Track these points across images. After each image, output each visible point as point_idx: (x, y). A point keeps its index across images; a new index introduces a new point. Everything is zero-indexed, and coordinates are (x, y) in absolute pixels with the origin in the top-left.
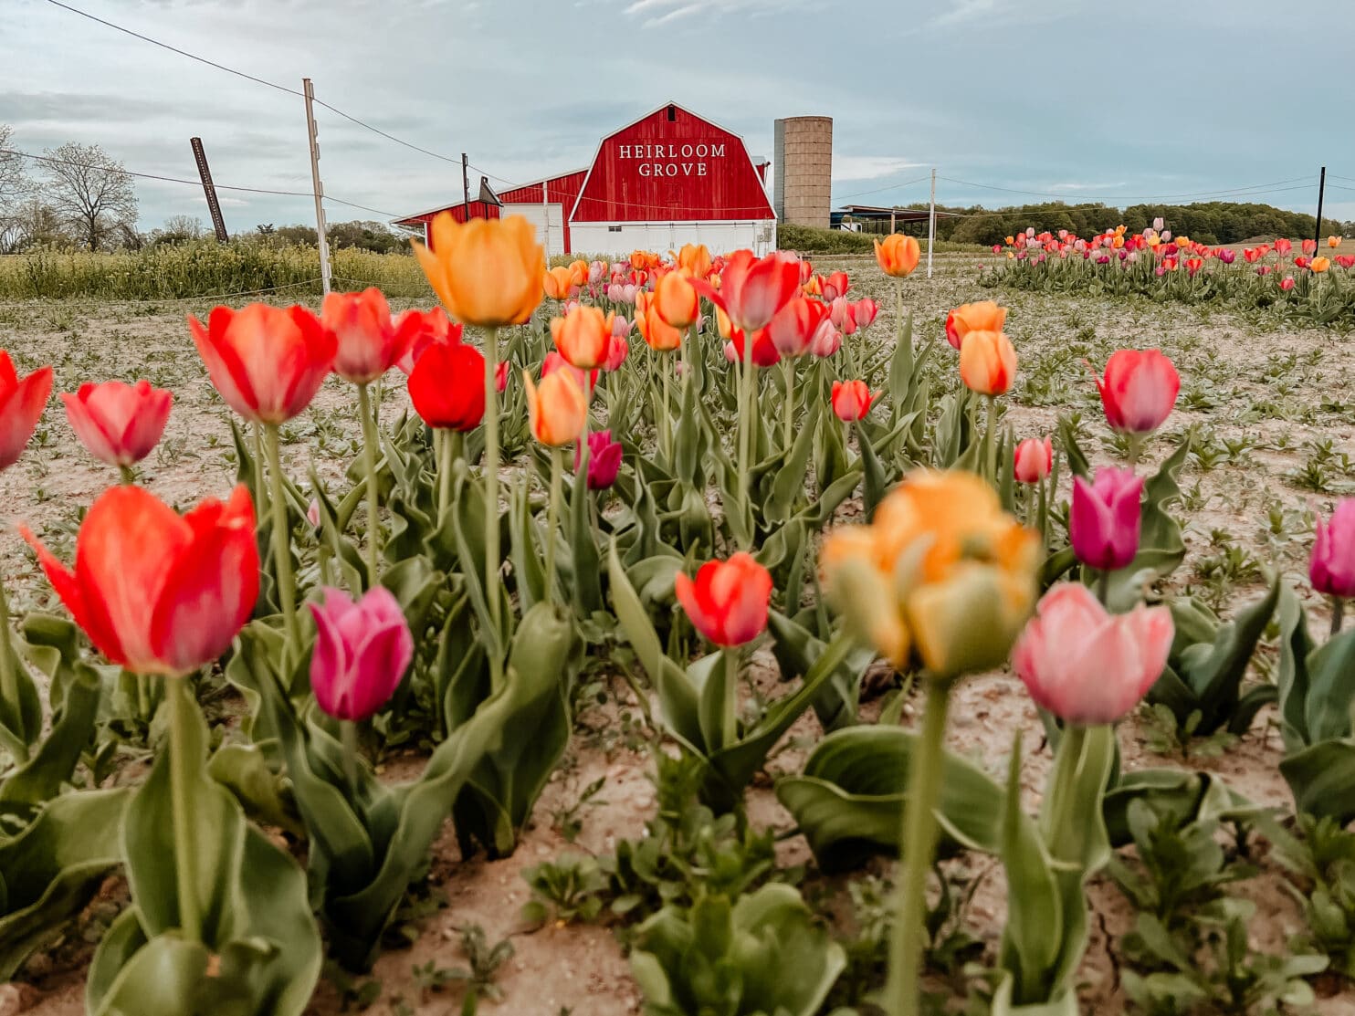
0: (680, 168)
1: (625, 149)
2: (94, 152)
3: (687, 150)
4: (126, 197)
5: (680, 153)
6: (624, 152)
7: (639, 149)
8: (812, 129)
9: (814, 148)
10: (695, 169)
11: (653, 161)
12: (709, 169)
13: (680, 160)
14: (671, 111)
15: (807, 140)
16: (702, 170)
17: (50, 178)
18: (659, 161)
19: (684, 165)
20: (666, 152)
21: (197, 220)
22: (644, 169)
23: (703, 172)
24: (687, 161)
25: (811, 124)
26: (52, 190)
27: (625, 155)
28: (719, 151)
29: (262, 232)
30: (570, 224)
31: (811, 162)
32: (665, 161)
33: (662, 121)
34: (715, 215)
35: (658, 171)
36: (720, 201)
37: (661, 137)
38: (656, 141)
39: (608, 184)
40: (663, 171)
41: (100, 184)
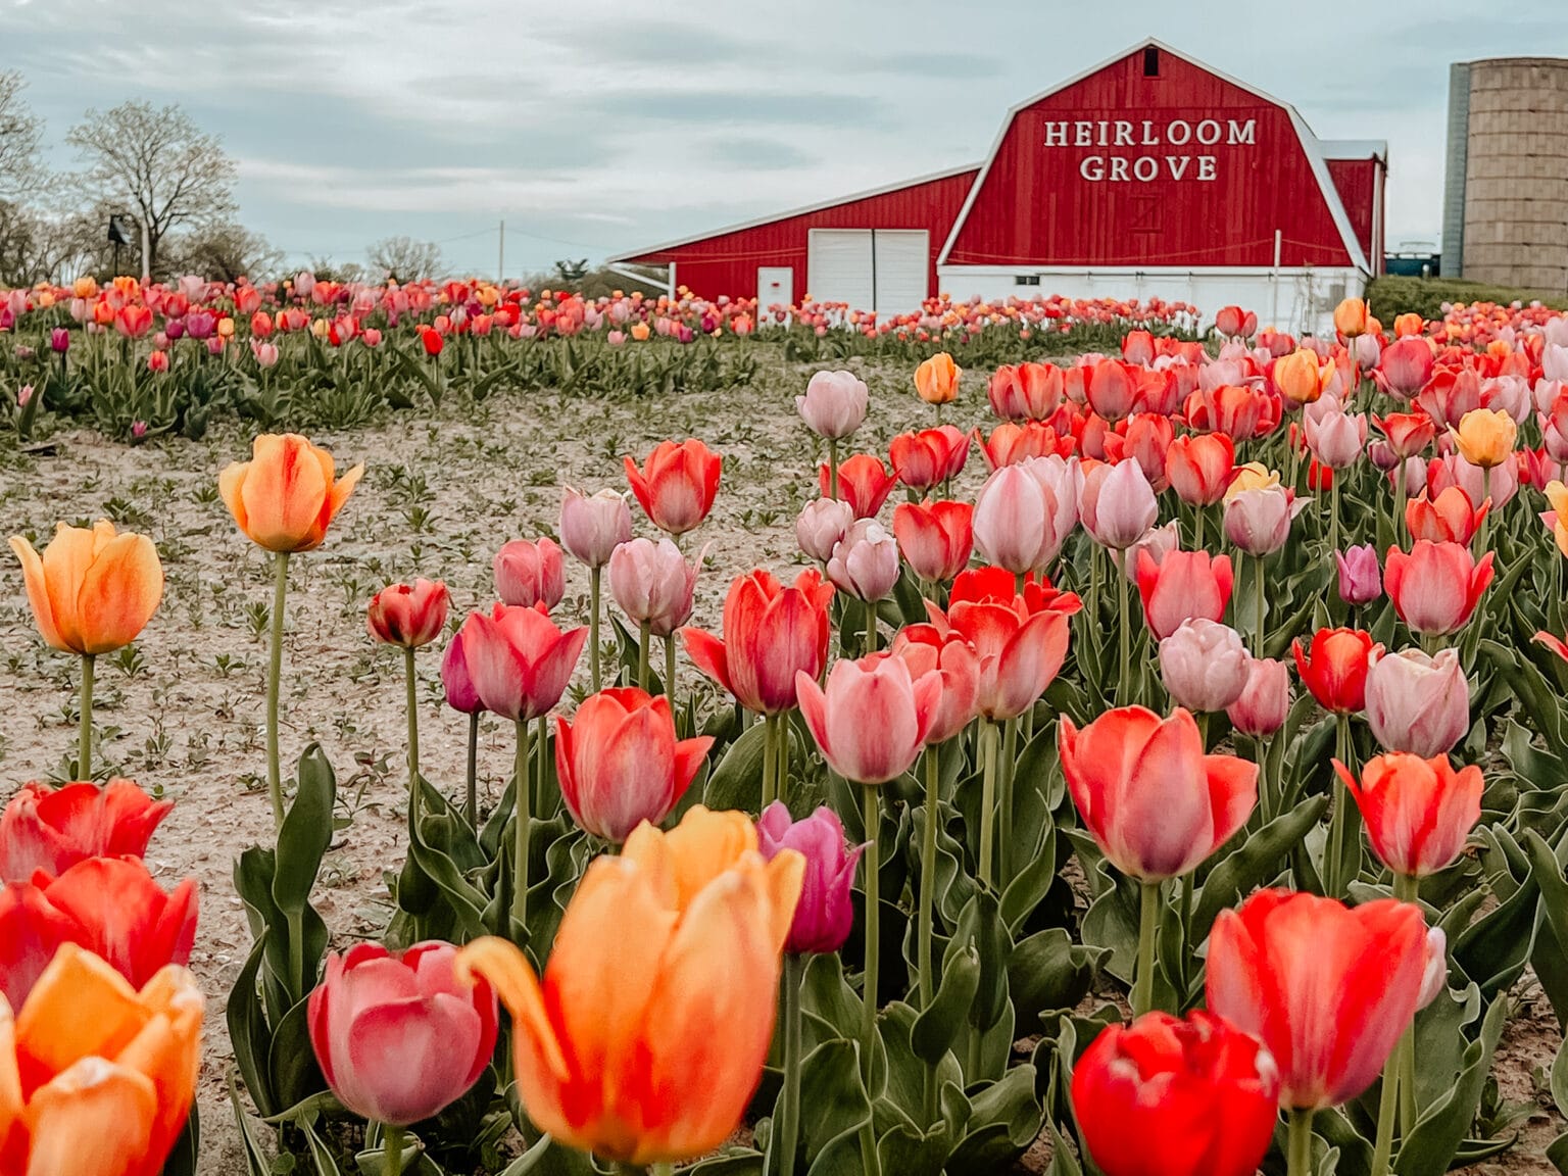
0: (1164, 167)
1: (1057, 129)
2: (172, 117)
3: (1179, 131)
4: (218, 201)
5: (1163, 135)
6: (1055, 134)
7: (1085, 128)
8: (1526, 83)
9: (1529, 122)
10: (1194, 166)
11: (1109, 152)
12: (1221, 167)
13: (1162, 151)
14: (1151, 58)
15: (1515, 106)
16: (1207, 170)
17: (90, 164)
18: (1121, 151)
19: (1171, 160)
20: (1137, 134)
21: (431, 246)
22: (1092, 166)
23: (1208, 173)
24: (1178, 152)
25: (1526, 73)
26: (90, 186)
27: (1057, 139)
28: (1244, 133)
29: (566, 276)
30: (941, 271)
31: (1523, 151)
32: (1134, 152)
33: (1134, 76)
34: (1228, 258)
35: (1119, 170)
36: (1239, 230)
37: (1129, 105)
38: (1119, 111)
39: (1019, 195)
40: (1130, 171)
41: (176, 177)
